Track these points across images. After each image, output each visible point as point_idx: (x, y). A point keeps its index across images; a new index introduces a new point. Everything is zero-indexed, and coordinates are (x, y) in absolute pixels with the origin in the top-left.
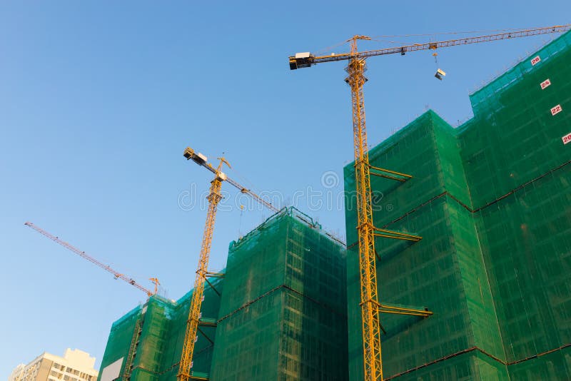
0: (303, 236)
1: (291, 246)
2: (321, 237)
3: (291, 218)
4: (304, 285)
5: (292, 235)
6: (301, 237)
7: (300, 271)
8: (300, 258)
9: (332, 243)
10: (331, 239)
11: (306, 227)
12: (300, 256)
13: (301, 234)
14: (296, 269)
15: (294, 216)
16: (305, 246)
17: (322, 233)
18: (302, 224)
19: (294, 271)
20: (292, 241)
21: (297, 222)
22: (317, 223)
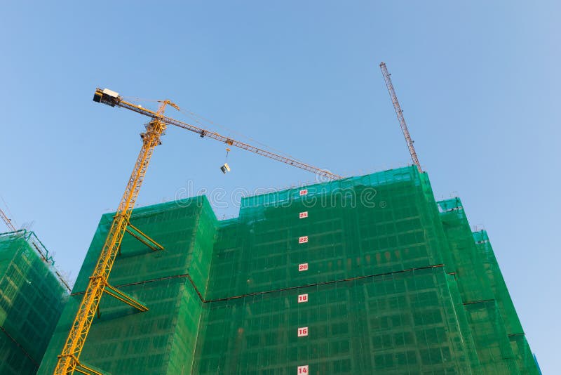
0: (31, 265)
1: (12, 272)
2: (50, 273)
3: (26, 242)
4: (8, 317)
5: (18, 260)
6: (27, 266)
7: (9, 301)
8: (16, 288)
9: (57, 283)
10: (58, 278)
11: (37, 258)
12: (17, 285)
13: (29, 263)
14: (6, 297)
15: (30, 243)
16: (28, 277)
17: (51, 269)
18: (34, 253)
19: (3, 298)
20: (15, 266)
21: (30, 249)
22: (51, 257)
